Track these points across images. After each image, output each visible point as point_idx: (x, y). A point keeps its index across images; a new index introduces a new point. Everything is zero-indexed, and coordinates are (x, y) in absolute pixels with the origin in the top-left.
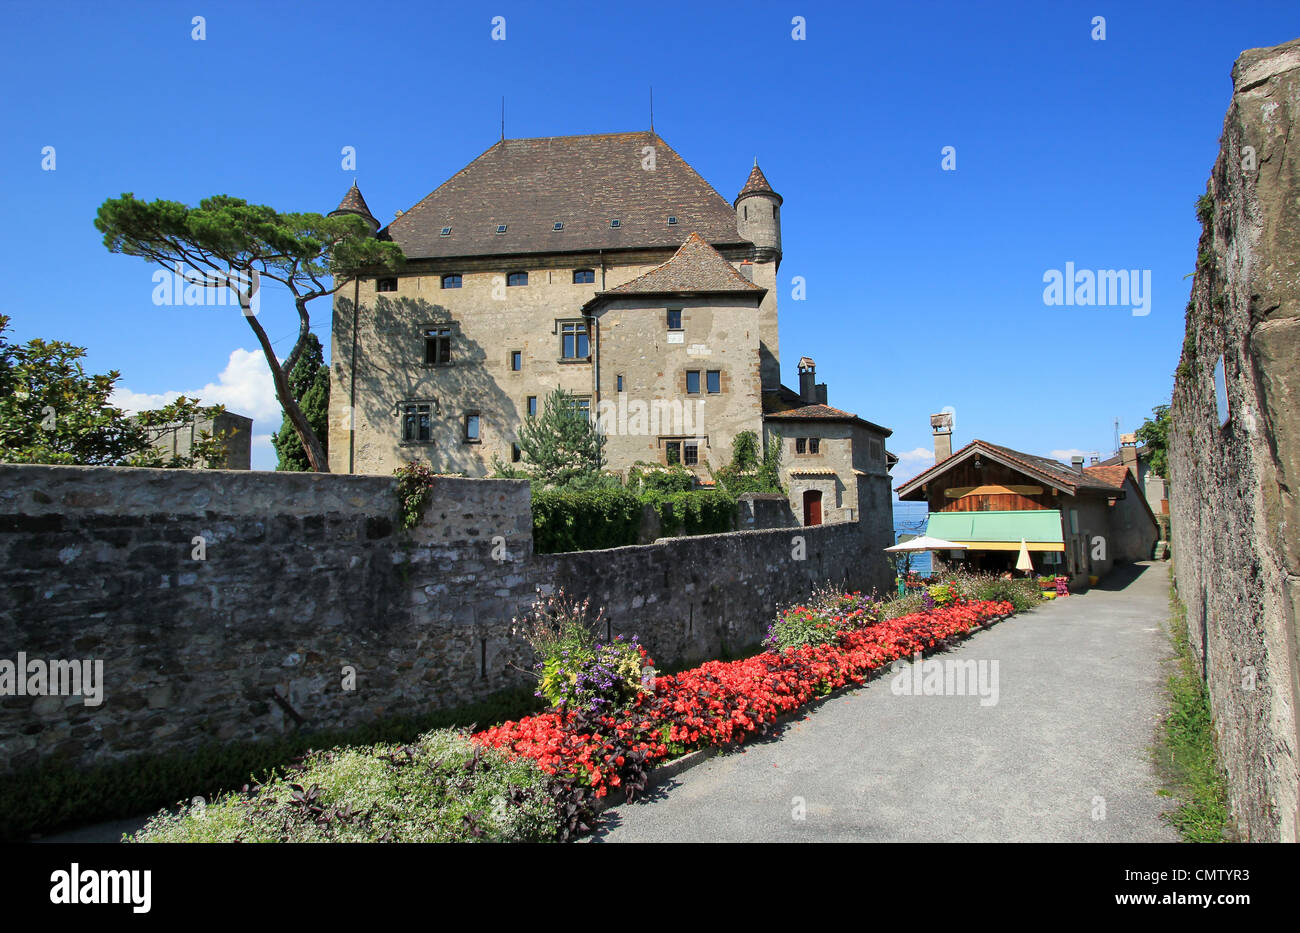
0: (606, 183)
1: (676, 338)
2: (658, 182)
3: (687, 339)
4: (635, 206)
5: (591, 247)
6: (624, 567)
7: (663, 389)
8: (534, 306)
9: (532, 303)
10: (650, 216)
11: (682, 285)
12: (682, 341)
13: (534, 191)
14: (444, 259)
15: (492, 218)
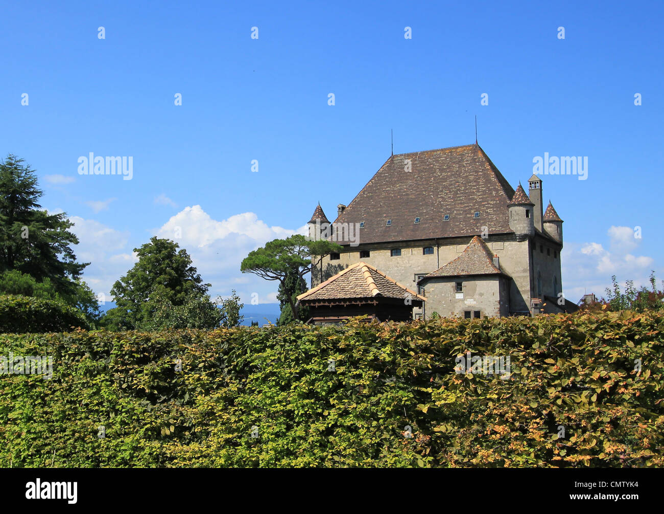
0: (445, 187)
1: (459, 296)
2: (474, 186)
3: (465, 296)
4: (458, 204)
5: (431, 236)
9: (403, 266)
10: (466, 211)
12: (462, 298)
13: (407, 195)
15: (385, 215)
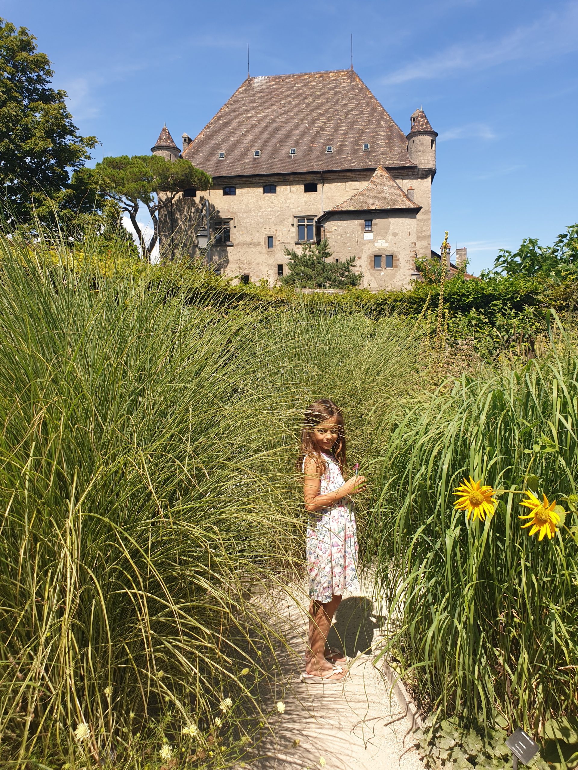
0: (322, 115)
1: (368, 237)
2: (357, 115)
3: (375, 237)
4: (342, 134)
5: (315, 168)
7: (361, 267)
8: (281, 208)
9: (279, 206)
10: (352, 142)
11: (373, 204)
12: (372, 239)
13: (275, 122)
14: (225, 178)
15: (250, 145)
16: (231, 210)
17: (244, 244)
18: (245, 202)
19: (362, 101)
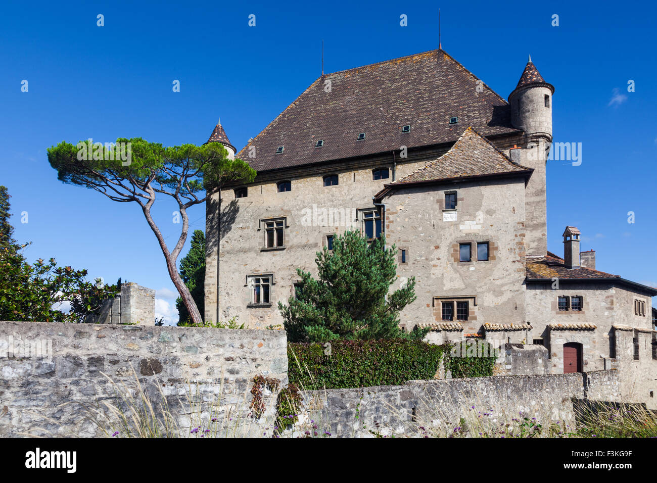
0: (400, 97)
1: (450, 217)
2: (444, 90)
3: (460, 217)
4: (423, 112)
5: (386, 149)
6: (373, 403)
7: (439, 259)
8: (342, 200)
9: (342, 198)
10: (435, 119)
11: (457, 172)
13: (345, 111)
14: (279, 170)
15: (313, 136)
16: (286, 208)
17: (299, 247)
18: (301, 197)
19: (450, 77)
